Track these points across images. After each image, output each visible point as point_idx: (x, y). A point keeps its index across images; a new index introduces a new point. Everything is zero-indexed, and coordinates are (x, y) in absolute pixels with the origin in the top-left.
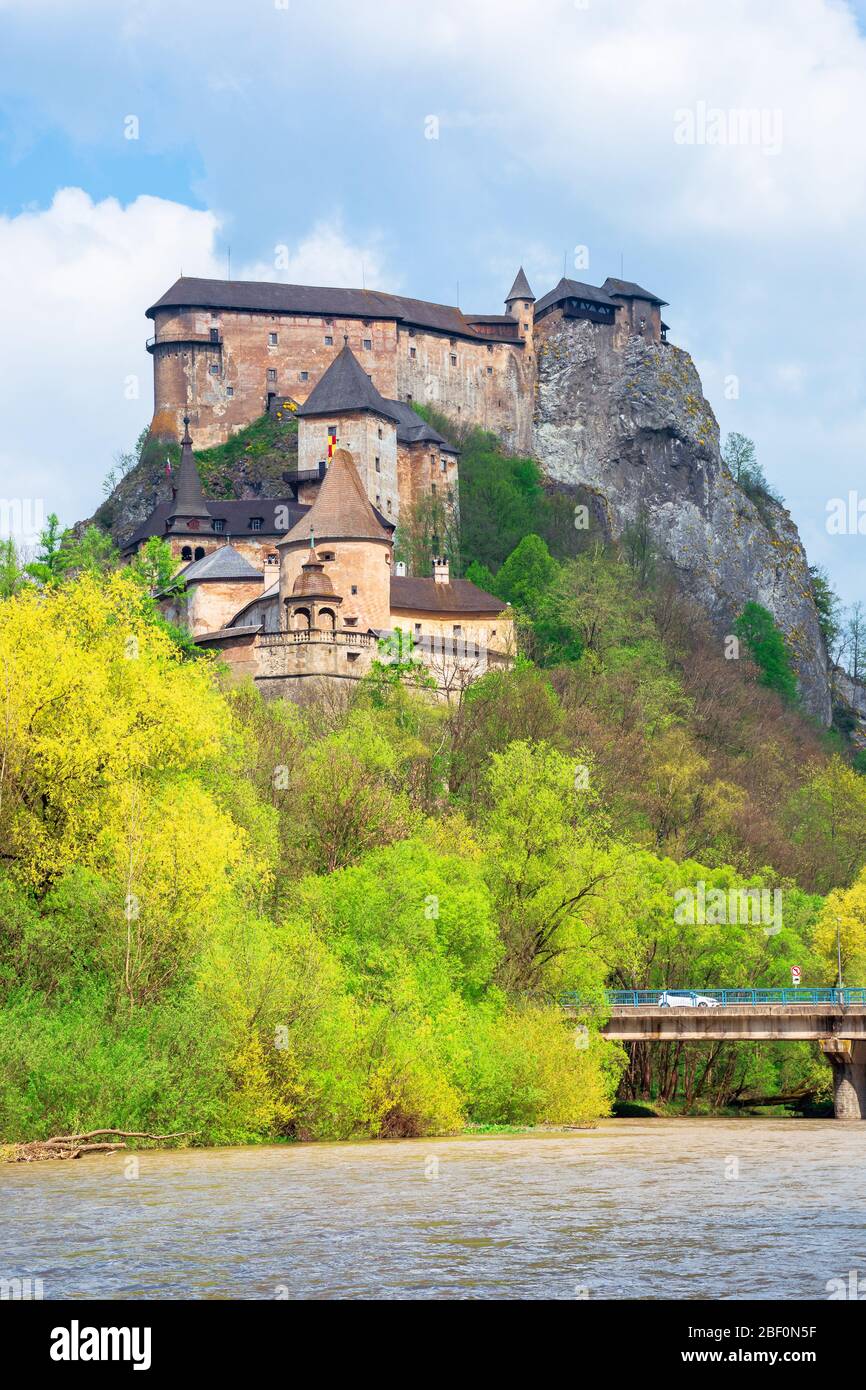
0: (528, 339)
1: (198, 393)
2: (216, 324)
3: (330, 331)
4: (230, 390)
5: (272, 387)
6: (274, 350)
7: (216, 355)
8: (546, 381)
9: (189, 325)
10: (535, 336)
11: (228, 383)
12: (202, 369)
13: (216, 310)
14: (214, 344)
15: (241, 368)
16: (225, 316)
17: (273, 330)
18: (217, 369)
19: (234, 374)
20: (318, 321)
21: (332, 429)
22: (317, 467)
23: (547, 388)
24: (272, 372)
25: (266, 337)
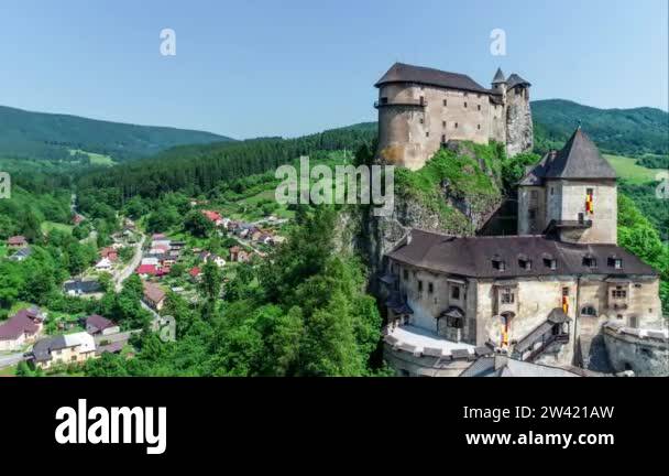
0: (505, 103)
1: (414, 136)
2: (423, 94)
3: (466, 99)
4: (427, 135)
5: (444, 131)
6: (445, 109)
7: (422, 113)
9: (411, 94)
10: (507, 101)
11: (427, 130)
12: (416, 121)
13: (423, 85)
14: (421, 106)
15: (433, 120)
16: (426, 89)
17: (445, 99)
18: (422, 121)
19: (429, 124)
20: (461, 94)
21: (590, 192)
22: (576, 218)
23: (511, 127)
24: (444, 123)
25: (442, 103)
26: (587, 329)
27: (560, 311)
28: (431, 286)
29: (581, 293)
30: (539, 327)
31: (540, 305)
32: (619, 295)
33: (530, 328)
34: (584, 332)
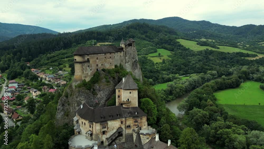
0: (125, 50)
1: (86, 71)
2: (88, 57)
3: (105, 56)
4: (91, 70)
5: (97, 68)
6: (97, 61)
7: (88, 63)
8: (127, 57)
9: (84, 58)
10: (125, 49)
11: (91, 68)
12: (86, 67)
13: (88, 55)
14: (88, 61)
15: (93, 65)
16: (90, 55)
17: (97, 57)
18: (88, 66)
19: (91, 66)
20: (104, 54)
21: (130, 93)
23: (127, 58)
24: (97, 65)
25: (96, 58)
26: (128, 132)
27: (120, 128)
28: (85, 123)
29: (126, 122)
30: (114, 133)
31: (114, 127)
32: (136, 122)
33: (111, 134)
34: (127, 133)
